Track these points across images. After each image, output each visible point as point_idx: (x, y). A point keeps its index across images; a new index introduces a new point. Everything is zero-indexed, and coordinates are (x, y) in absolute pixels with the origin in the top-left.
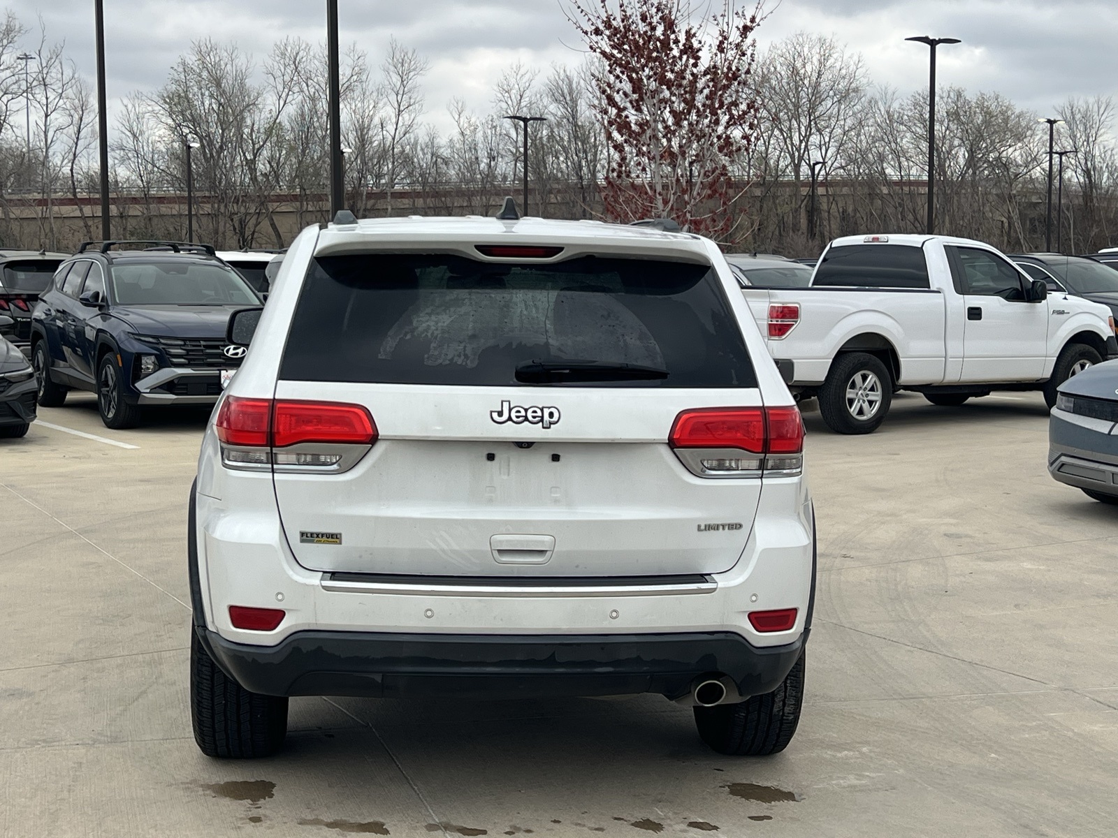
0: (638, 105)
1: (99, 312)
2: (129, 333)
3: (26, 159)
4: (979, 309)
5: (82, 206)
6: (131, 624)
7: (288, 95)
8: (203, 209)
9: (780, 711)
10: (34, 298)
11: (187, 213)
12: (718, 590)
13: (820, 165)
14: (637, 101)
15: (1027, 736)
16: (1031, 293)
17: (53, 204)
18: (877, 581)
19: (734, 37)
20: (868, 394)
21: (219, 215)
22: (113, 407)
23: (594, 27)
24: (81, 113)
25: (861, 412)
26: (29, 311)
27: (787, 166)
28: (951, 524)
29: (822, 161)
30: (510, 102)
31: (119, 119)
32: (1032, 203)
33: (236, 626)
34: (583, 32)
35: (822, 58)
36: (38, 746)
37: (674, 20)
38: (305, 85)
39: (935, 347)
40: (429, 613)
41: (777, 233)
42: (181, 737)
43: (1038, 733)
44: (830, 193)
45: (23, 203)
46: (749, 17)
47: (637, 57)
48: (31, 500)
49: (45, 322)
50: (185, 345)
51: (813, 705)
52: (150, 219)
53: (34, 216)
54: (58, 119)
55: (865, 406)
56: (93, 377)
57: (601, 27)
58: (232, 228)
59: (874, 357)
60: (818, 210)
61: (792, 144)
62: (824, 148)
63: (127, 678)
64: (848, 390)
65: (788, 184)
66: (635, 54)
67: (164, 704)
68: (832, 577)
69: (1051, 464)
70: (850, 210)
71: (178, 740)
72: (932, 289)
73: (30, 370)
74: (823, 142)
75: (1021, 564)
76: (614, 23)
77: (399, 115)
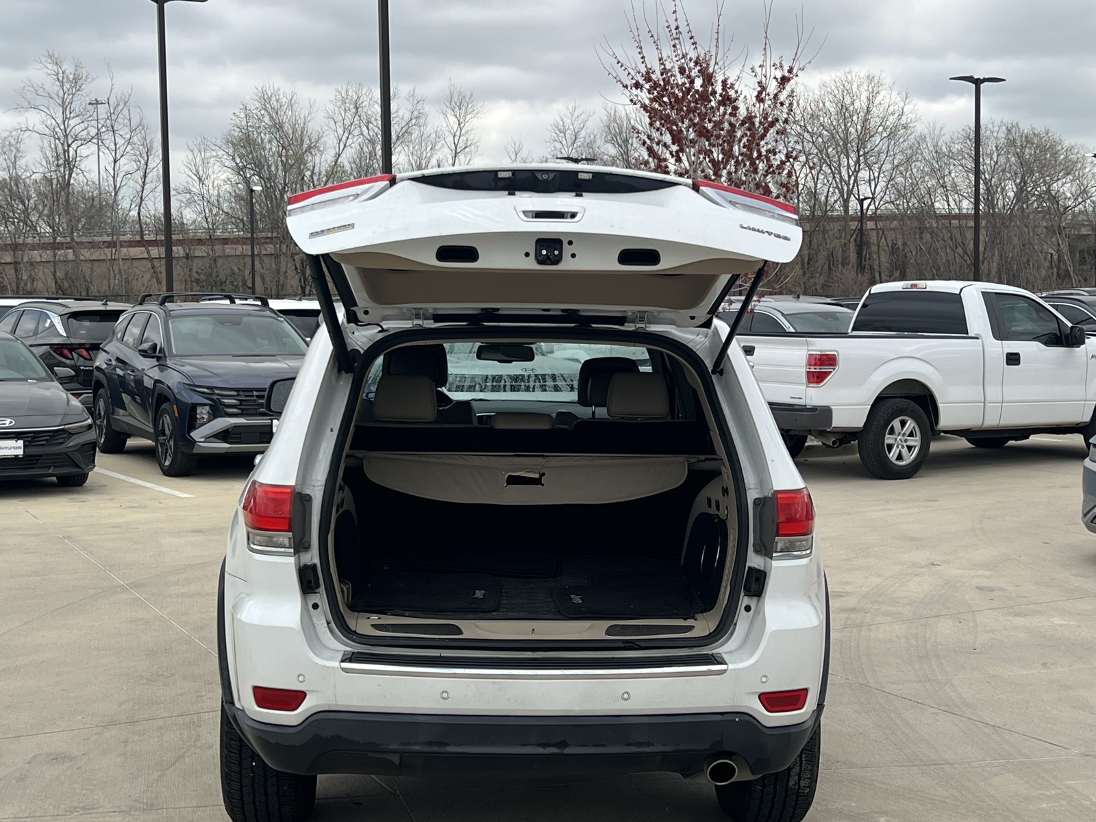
0: (678, 156)
1: (157, 363)
2: (184, 384)
3: (96, 203)
4: (1017, 355)
5: (150, 248)
6: (173, 685)
7: (348, 138)
8: (266, 249)
9: (796, 784)
10: (96, 347)
11: (250, 253)
12: (728, 672)
13: (869, 200)
14: (677, 152)
15: (1045, 806)
16: (1070, 338)
17: (122, 246)
18: (906, 638)
19: (772, 87)
20: (906, 440)
21: (280, 255)
22: (170, 455)
23: (634, 81)
24: (146, 158)
25: (900, 457)
26: (91, 360)
27: (835, 202)
28: (985, 577)
29: (871, 196)
30: (564, 142)
31: (186, 163)
32: (1082, 235)
33: (260, 705)
34: (623, 86)
35: (871, 95)
36: (78, 814)
37: (712, 74)
38: (365, 128)
39: (974, 393)
40: (445, 695)
41: (826, 266)
42: (214, 804)
43: (1056, 802)
44: (879, 227)
45: (93, 245)
46: (786, 68)
47: (677, 109)
48: (86, 552)
49: (106, 371)
50: (238, 395)
51: (834, 772)
52: (215, 260)
53: (104, 257)
54: (126, 164)
55: (905, 451)
56: (151, 425)
57: (642, 81)
58: (294, 268)
59: (912, 403)
60: (868, 245)
61: (841, 178)
62: (873, 183)
63: (166, 742)
64: (887, 436)
65: (838, 219)
66: (674, 107)
67: (200, 769)
68: (862, 633)
69: (1085, 515)
70: (900, 243)
71: (212, 808)
72: (970, 335)
73: (90, 421)
74: (872, 177)
75: (1051, 619)
76: (653, 76)
77: (455, 156)
